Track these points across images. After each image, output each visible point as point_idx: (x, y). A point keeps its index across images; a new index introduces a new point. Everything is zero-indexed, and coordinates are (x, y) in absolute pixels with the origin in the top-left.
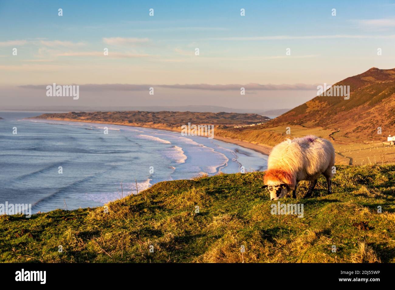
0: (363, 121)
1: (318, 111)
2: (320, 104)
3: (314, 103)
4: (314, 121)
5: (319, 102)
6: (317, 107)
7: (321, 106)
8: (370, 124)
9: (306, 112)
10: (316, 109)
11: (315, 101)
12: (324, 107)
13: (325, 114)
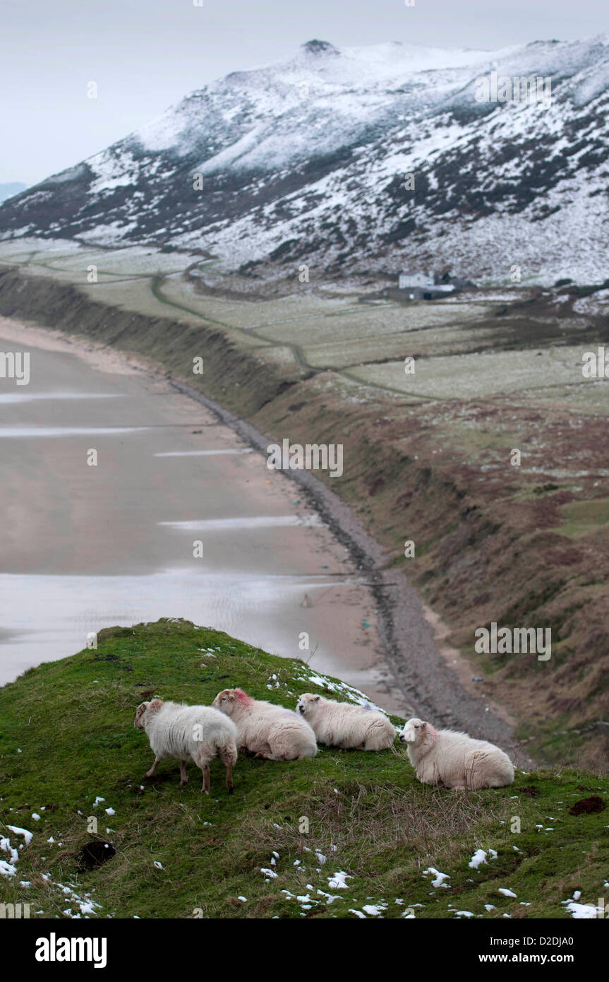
0: (298, 224)
1: (131, 189)
2: (137, 164)
3: (116, 161)
4: (122, 222)
5: (134, 159)
6: (127, 175)
7: (142, 174)
8: (328, 231)
9: (91, 192)
10: (125, 181)
11: (118, 156)
12: (152, 177)
13: (155, 201)
